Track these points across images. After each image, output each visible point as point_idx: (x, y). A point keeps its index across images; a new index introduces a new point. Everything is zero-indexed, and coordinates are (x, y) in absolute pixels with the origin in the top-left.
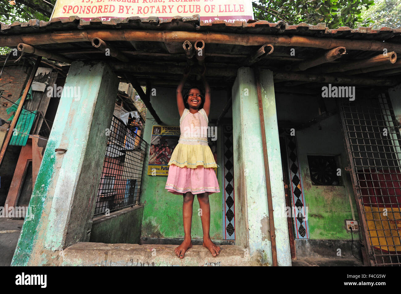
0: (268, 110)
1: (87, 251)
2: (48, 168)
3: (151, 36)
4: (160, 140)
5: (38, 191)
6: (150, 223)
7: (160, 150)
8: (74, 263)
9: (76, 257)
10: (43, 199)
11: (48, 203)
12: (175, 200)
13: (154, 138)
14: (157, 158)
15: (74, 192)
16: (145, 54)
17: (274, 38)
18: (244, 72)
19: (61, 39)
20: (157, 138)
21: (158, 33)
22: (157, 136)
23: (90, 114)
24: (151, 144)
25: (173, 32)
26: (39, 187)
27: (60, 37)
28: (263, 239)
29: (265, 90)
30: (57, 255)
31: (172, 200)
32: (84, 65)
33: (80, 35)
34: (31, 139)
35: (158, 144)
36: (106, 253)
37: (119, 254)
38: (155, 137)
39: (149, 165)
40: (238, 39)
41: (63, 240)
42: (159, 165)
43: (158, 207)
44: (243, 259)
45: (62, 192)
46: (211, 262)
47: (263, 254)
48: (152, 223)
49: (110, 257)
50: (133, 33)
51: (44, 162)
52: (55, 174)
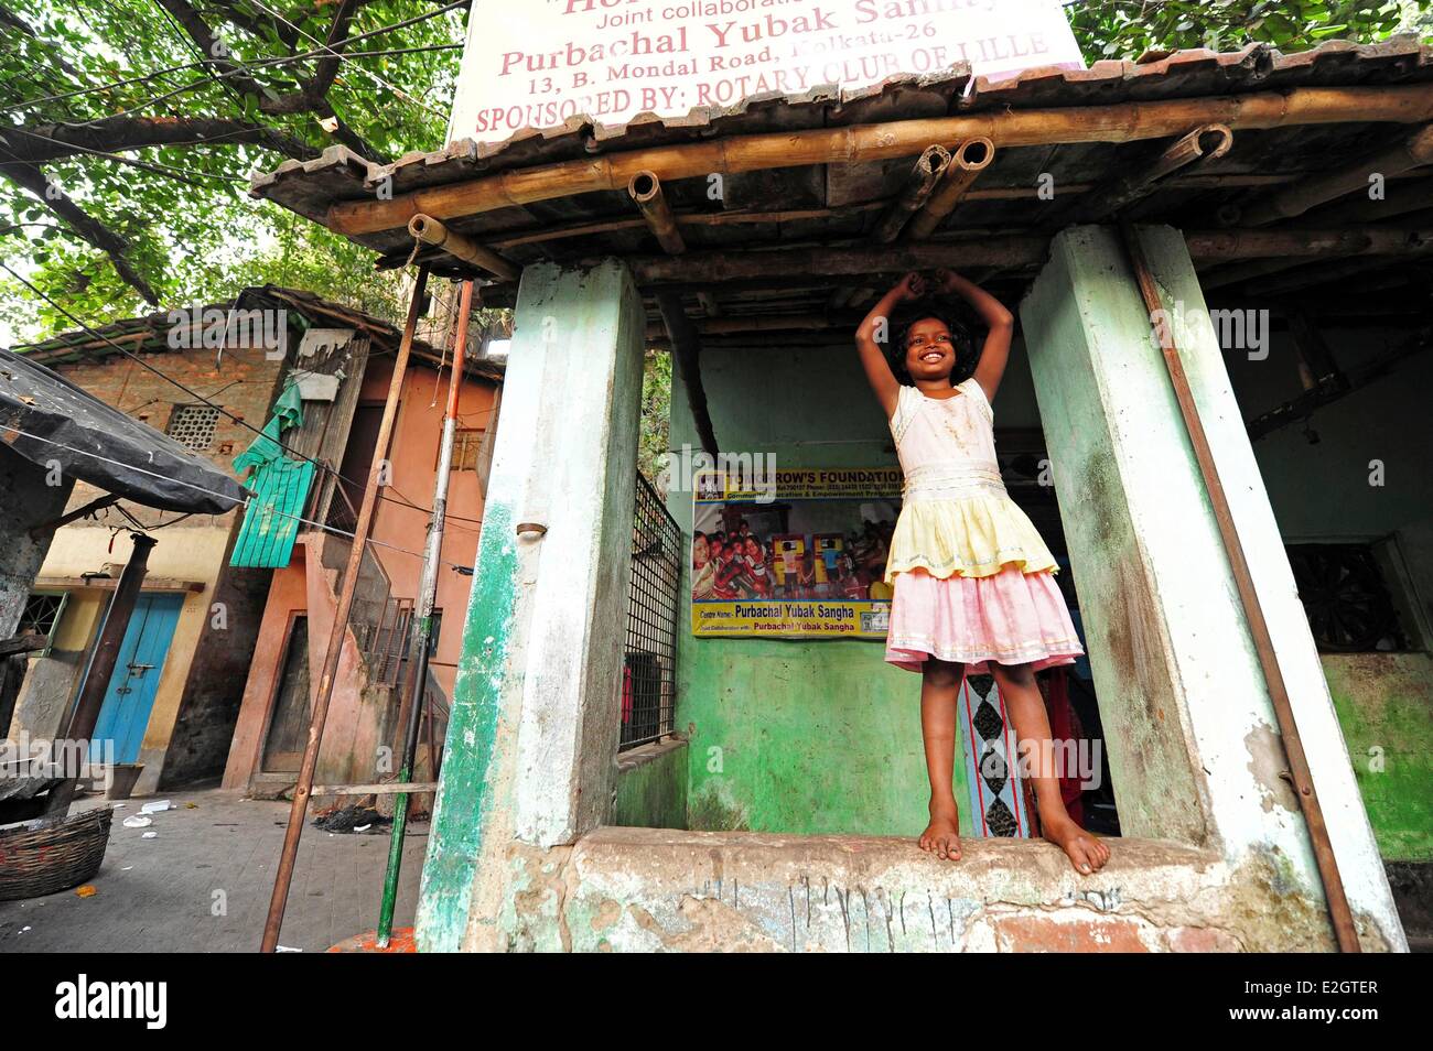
0: (1193, 356)
1: (651, 847)
2: (497, 584)
3: (808, 146)
4: (724, 517)
5: (476, 659)
6: (714, 798)
7: (727, 550)
8: (615, 888)
9: (619, 869)
10: (496, 683)
11: (512, 696)
12: (791, 721)
13: (702, 514)
14: (720, 577)
15: (586, 657)
16: (748, 218)
17: (1225, 103)
18: (1083, 242)
19: (532, 191)
20: (714, 512)
21: (831, 134)
22: (714, 506)
23: (603, 416)
24: (695, 532)
25: (881, 125)
26: (475, 646)
27: (527, 186)
28: (1267, 805)
29: (1167, 291)
30: (558, 863)
31: (780, 718)
32: (561, 273)
33: (589, 172)
34: (304, 545)
35: (719, 533)
36: (716, 855)
37: (759, 857)
38: (706, 509)
39: (694, 601)
40: (1098, 123)
41: (571, 812)
42: (725, 601)
43: (735, 744)
44: (1202, 875)
45: (549, 659)
46: (1085, 888)
47: (1278, 858)
48: (719, 800)
49: (731, 869)
50: (754, 143)
51: (484, 568)
52: (520, 603)
